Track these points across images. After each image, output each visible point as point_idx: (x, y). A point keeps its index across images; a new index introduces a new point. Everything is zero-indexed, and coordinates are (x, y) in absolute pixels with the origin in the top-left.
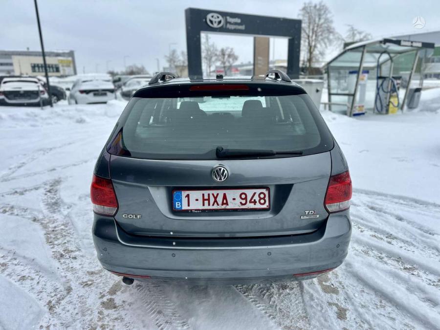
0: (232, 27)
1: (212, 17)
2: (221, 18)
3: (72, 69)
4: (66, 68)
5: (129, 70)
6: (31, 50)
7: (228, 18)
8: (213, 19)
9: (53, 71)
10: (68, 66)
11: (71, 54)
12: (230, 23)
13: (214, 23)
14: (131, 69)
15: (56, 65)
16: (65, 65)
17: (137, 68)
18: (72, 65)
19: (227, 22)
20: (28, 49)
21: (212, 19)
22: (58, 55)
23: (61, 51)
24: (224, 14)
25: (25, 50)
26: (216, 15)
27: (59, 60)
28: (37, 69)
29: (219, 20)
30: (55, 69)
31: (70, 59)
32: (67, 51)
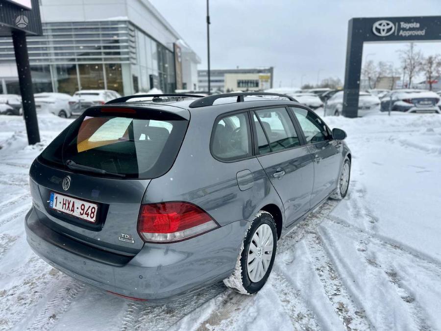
0: (407, 34)
1: (380, 25)
2: (391, 25)
3: (269, 84)
4: (264, 83)
5: (324, 84)
6: (240, 68)
7: (402, 23)
8: (381, 28)
9: (254, 86)
10: (266, 81)
11: (271, 70)
12: (404, 29)
13: (382, 31)
14: (326, 82)
15: (256, 81)
16: (264, 80)
17: (333, 81)
18: (269, 81)
19: (400, 29)
20: (238, 67)
21: (379, 27)
22: (260, 71)
23: (262, 68)
24: (396, 20)
25: (235, 68)
26: (384, 22)
27: (260, 76)
28: (241, 84)
29: (389, 27)
30: (255, 85)
31: (269, 74)
32: (267, 68)
